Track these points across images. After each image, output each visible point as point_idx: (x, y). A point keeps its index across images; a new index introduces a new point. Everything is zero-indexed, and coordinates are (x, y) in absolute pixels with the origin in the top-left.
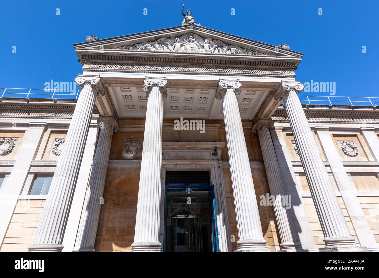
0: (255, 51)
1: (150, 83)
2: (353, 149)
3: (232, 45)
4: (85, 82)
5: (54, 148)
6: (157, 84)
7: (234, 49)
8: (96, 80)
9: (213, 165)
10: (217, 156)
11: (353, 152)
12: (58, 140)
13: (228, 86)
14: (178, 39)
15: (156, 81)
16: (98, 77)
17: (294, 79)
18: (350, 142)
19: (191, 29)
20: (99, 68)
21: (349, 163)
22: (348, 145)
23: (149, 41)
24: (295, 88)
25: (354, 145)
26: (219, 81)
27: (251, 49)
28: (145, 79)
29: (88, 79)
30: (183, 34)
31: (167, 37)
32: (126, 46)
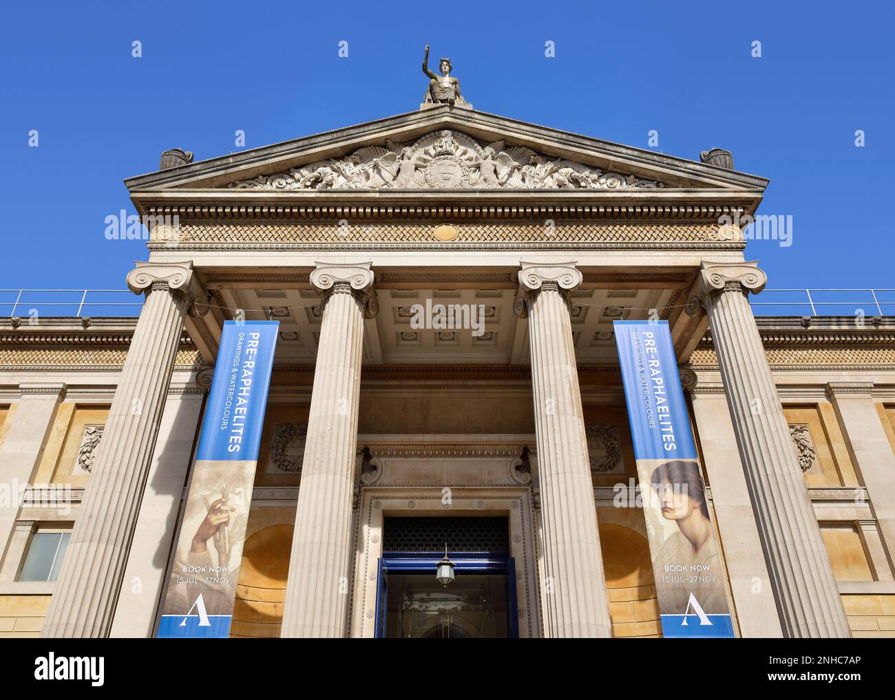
0: (629, 176)
1: (326, 281)
3: (562, 160)
4: (153, 283)
5: (84, 453)
6: (345, 283)
7: (566, 172)
8: (182, 277)
9: (518, 500)
10: (530, 472)
12: (93, 429)
13: (543, 283)
14: (408, 150)
15: (342, 275)
16: (188, 266)
17: (741, 253)
19: (445, 119)
20: (191, 241)
23: (329, 160)
24: (740, 283)
26: (520, 268)
27: (618, 170)
28: (314, 268)
29: (161, 274)
30: (424, 135)
31: (379, 146)
32: (264, 176)
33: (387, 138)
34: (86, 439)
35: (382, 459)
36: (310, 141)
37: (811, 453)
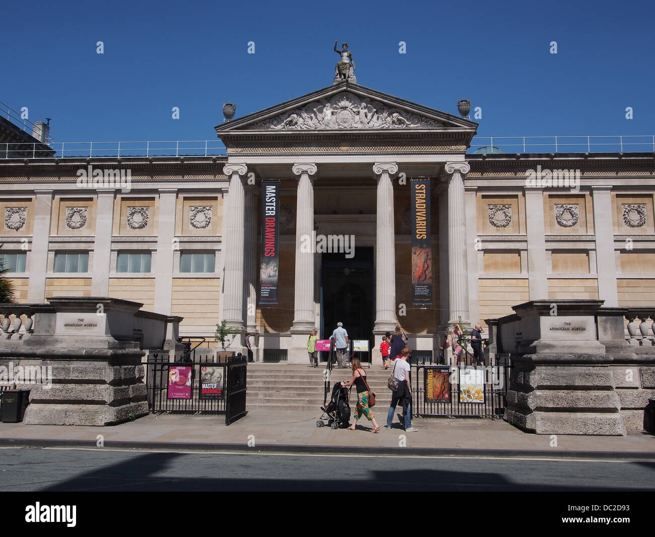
1: (298, 171)
2: (573, 217)
4: (232, 172)
5: (192, 219)
6: (306, 172)
7: (396, 115)
8: (243, 170)
11: (571, 221)
12: (193, 208)
13: (382, 171)
14: (329, 105)
15: (305, 168)
16: (245, 164)
18: (571, 206)
21: (555, 237)
22: (568, 211)
23: (296, 111)
24: (460, 171)
25: (576, 211)
26: (374, 164)
28: (293, 164)
29: (235, 168)
30: (335, 95)
31: (316, 102)
32: (268, 119)
33: (319, 99)
34: (192, 213)
35: (321, 224)
36: (285, 105)
37: (509, 219)
